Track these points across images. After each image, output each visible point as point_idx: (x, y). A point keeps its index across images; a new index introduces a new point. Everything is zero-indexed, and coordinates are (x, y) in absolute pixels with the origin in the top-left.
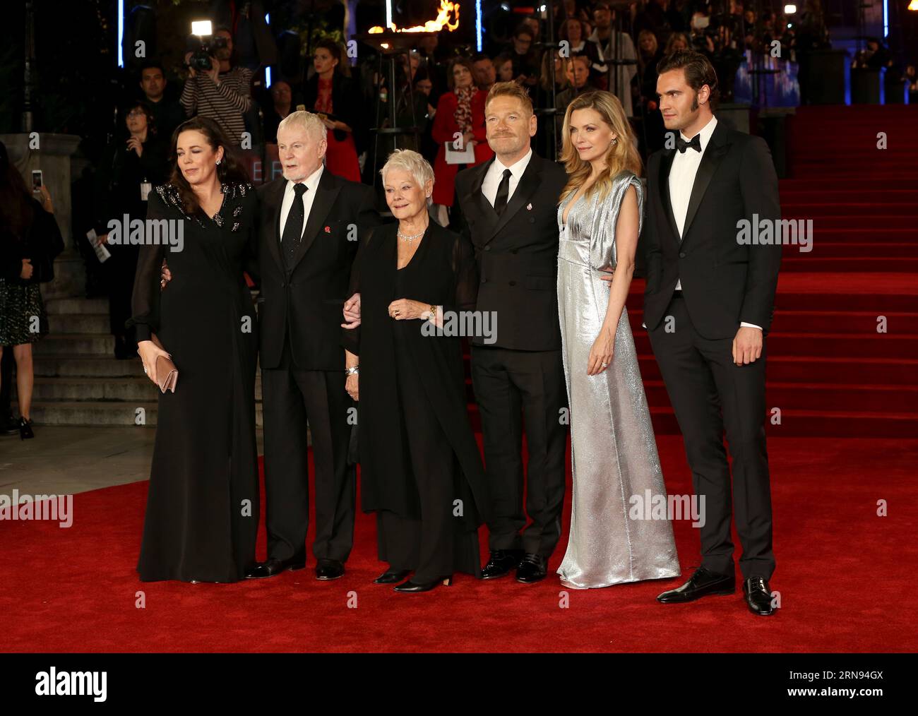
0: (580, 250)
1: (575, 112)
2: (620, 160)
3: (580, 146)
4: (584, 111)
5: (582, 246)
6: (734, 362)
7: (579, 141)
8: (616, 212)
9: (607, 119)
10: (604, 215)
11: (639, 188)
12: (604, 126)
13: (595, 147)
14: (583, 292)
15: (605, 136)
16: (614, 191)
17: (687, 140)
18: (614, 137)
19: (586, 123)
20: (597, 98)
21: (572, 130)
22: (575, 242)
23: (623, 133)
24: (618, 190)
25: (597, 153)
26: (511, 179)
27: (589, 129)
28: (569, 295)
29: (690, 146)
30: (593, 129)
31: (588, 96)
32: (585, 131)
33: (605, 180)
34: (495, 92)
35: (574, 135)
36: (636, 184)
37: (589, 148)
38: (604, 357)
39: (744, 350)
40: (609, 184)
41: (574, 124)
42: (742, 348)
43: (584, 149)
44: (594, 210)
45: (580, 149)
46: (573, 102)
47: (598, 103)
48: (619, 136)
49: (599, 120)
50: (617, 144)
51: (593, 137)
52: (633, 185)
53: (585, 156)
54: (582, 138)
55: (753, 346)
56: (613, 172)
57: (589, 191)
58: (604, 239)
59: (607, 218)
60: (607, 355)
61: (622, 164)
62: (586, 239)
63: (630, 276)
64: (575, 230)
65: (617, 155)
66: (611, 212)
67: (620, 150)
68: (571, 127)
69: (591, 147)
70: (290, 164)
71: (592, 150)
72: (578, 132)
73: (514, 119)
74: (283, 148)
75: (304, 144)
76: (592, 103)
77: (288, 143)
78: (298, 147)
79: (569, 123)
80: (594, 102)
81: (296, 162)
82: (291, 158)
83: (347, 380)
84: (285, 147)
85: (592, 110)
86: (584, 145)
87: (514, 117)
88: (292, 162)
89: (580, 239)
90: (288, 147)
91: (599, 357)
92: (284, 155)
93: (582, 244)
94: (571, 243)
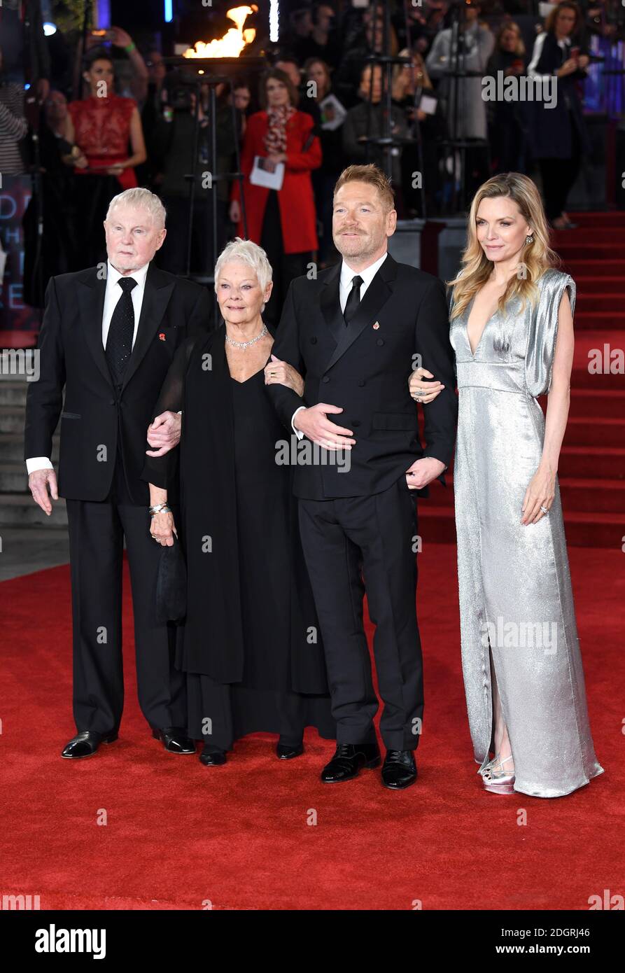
1: (486, 200)
2: (540, 261)
3: (490, 243)
4: (498, 200)
5: (514, 369)
7: (490, 237)
9: (525, 211)
12: (521, 219)
13: (508, 246)
15: (521, 231)
18: (530, 233)
19: (501, 216)
20: (512, 184)
21: (480, 222)
23: (541, 229)
25: (509, 253)
27: (505, 223)
30: (508, 224)
31: (503, 179)
32: (498, 225)
34: (347, 176)
35: (482, 230)
37: (501, 246)
38: (545, 501)
41: (481, 215)
43: (494, 247)
45: (488, 246)
46: (483, 188)
47: (514, 189)
48: (536, 231)
49: (517, 212)
50: (533, 242)
51: (506, 233)
52: (569, 288)
53: (493, 256)
54: (495, 234)
60: (549, 498)
61: (543, 266)
62: (517, 360)
64: (504, 349)
65: (534, 257)
68: (478, 219)
69: (504, 246)
70: (126, 251)
71: (504, 248)
72: (487, 226)
73: (367, 212)
74: (119, 229)
75: (148, 230)
76: (509, 190)
77: (128, 226)
78: (140, 231)
79: (476, 213)
80: (511, 189)
81: (134, 249)
82: (129, 244)
83: (153, 520)
84: (124, 228)
85: (510, 200)
86: (495, 243)
87: (366, 210)
88: (129, 249)
89: (511, 361)
90: (128, 230)
91: (539, 500)
92: (120, 239)
93: (514, 367)
94: (498, 366)
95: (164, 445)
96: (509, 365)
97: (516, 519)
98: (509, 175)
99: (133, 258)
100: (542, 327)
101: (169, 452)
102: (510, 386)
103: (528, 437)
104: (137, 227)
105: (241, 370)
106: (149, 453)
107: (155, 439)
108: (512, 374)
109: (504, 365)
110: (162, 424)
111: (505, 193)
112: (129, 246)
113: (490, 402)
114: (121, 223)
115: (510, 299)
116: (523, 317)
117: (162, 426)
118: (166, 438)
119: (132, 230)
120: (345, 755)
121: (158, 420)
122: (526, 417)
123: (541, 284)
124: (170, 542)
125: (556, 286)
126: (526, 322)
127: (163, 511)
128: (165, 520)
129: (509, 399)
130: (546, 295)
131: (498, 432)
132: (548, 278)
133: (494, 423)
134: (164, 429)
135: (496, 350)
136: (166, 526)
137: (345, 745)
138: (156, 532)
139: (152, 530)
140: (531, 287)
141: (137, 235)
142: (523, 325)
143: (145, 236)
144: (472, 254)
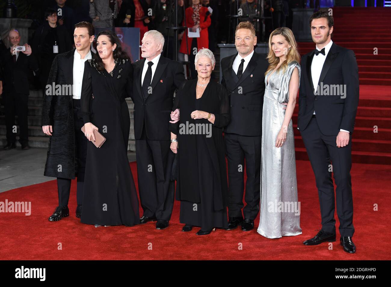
0: (274, 94)
1: (274, 36)
2: (292, 57)
4: (278, 36)
5: (275, 93)
6: (337, 146)
7: (275, 48)
8: (289, 79)
9: (287, 39)
10: (284, 80)
11: (299, 68)
12: (286, 42)
14: (274, 112)
15: (286, 46)
16: (288, 70)
17: (319, 50)
18: (290, 47)
19: (279, 41)
20: (283, 30)
21: (272, 44)
22: (272, 91)
23: (294, 45)
24: (290, 69)
25: (282, 54)
26: (244, 63)
27: (280, 43)
28: (268, 113)
29: (320, 53)
30: (282, 43)
31: (279, 29)
32: (278, 44)
33: (285, 65)
34: (240, 26)
35: (273, 46)
36: (298, 67)
37: (280, 52)
38: (282, 140)
39: (342, 141)
40: (287, 67)
41: (273, 41)
42: (340, 141)
43: (277, 52)
44: (280, 77)
45: (275, 52)
46: (273, 32)
47: (284, 32)
48: (292, 46)
49: (284, 40)
50: (291, 50)
51: (281, 47)
52: (297, 67)
53: (278, 55)
54: (277, 47)
55: (345, 140)
56: (289, 62)
57: (278, 69)
58: (284, 89)
59: (285, 81)
60: (283, 138)
62: (276, 90)
63: (294, 106)
64: (272, 86)
65: (291, 55)
66: (287, 79)
67: (292, 52)
76: (282, 32)
79: (271, 40)
81: (146, 50)
83: (171, 144)
85: (281, 35)
86: (277, 50)
87: (248, 39)
88: (144, 50)
95: (176, 119)
96: (274, 91)
98: (282, 28)
99: (146, 53)
102: (273, 98)
104: (147, 42)
110: (176, 114)
111: (280, 33)
118: (176, 117)
124: (176, 152)
127: (175, 141)
128: (175, 145)
139: (171, 147)
143: (150, 45)
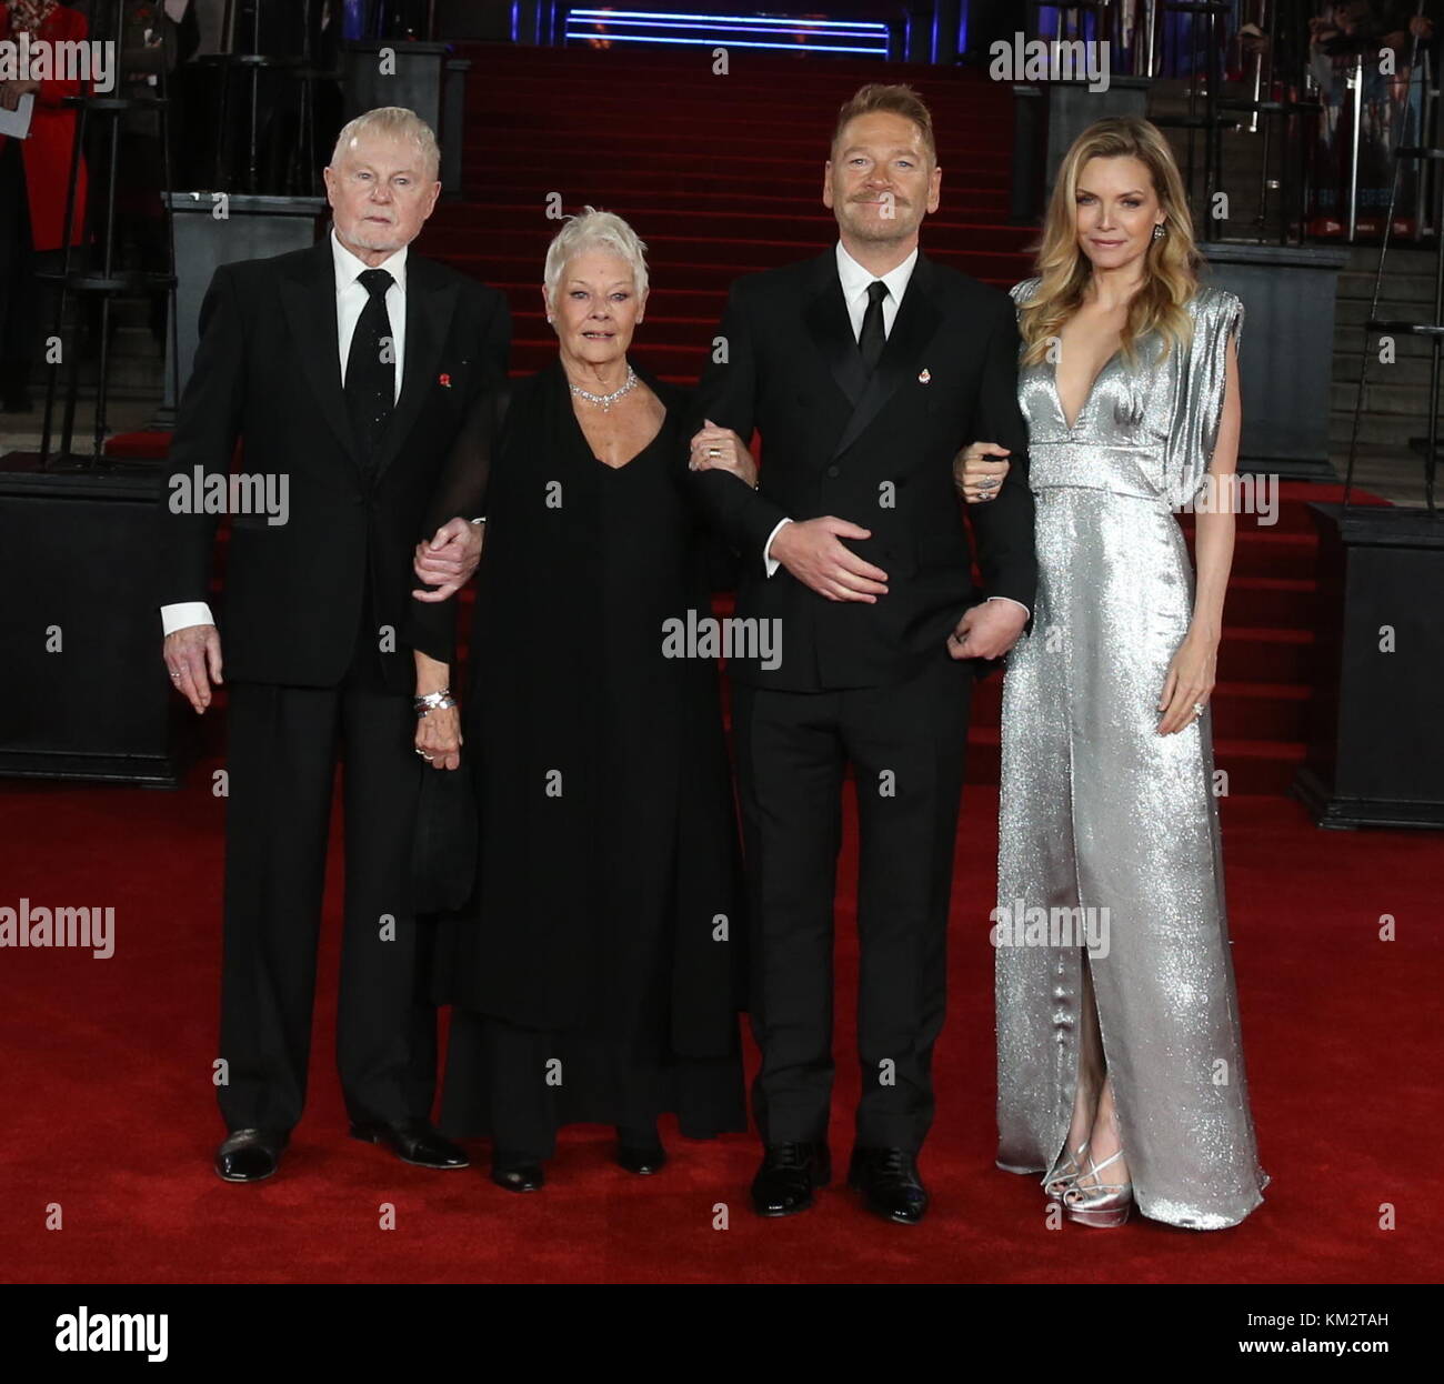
1: (1096, 161)
3: (1103, 236)
4: (1118, 161)
5: (1146, 458)
7: (1104, 224)
9: (1160, 183)
12: (1152, 197)
13: (1132, 242)
15: (1152, 216)
18: (1162, 220)
19: (1126, 189)
20: (1136, 134)
21: (1085, 198)
23: (1185, 217)
25: (1132, 253)
27: (1130, 201)
30: (1136, 203)
32: (1118, 206)
35: (1086, 217)
37: (1120, 243)
41: (1091, 187)
43: (1109, 243)
45: (1097, 242)
48: (1174, 215)
49: (1148, 184)
50: (1166, 239)
51: (1131, 219)
53: (1108, 259)
54: (1114, 220)
62: (1153, 441)
68: (1081, 194)
69: (1126, 241)
70: (379, 215)
71: (1125, 245)
72: (1098, 205)
73: (908, 168)
74: (366, 176)
75: (417, 179)
76: (1134, 145)
77: (384, 170)
78: (405, 182)
79: (1077, 184)
80: (1138, 144)
81: (393, 212)
82: (387, 203)
83: (422, 722)
84: (377, 175)
86: (1111, 236)
87: (907, 164)
88: (386, 212)
89: (1143, 442)
90: (384, 178)
91: (1193, 692)
92: (367, 195)
93: (1147, 453)
94: (1122, 452)
95: (449, 580)
96: (1142, 449)
97: (1146, 725)
99: (390, 229)
100: (1197, 385)
101: (455, 595)
102: (1141, 487)
103: (1169, 580)
104: (401, 172)
105: (609, 444)
106: (418, 594)
107: (434, 569)
108: (1144, 465)
109: (1131, 449)
110: (450, 541)
111: (1132, 150)
112: (385, 207)
113: (1104, 515)
114: (370, 164)
115: (1139, 335)
116: (1165, 367)
117: (449, 546)
118: (456, 567)
119: (391, 178)
120: (791, 1164)
121: (443, 533)
122: (1167, 543)
123: (1193, 308)
124: (453, 762)
125: (1220, 312)
126: (1173, 375)
127: (444, 705)
128: (447, 724)
129: (1138, 510)
130: (1204, 328)
131: (1118, 570)
132: (1204, 300)
133: (1110, 551)
134: (454, 552)
135: (1118, 423)
136: (450, 733)
137: (787, 1143)
138: (429, 744)
139: (419, 739)
140: (1176, 312)
141: (399, 187)
142: (1167, 379)
143: (412, 190)
144: (1061, 255)
